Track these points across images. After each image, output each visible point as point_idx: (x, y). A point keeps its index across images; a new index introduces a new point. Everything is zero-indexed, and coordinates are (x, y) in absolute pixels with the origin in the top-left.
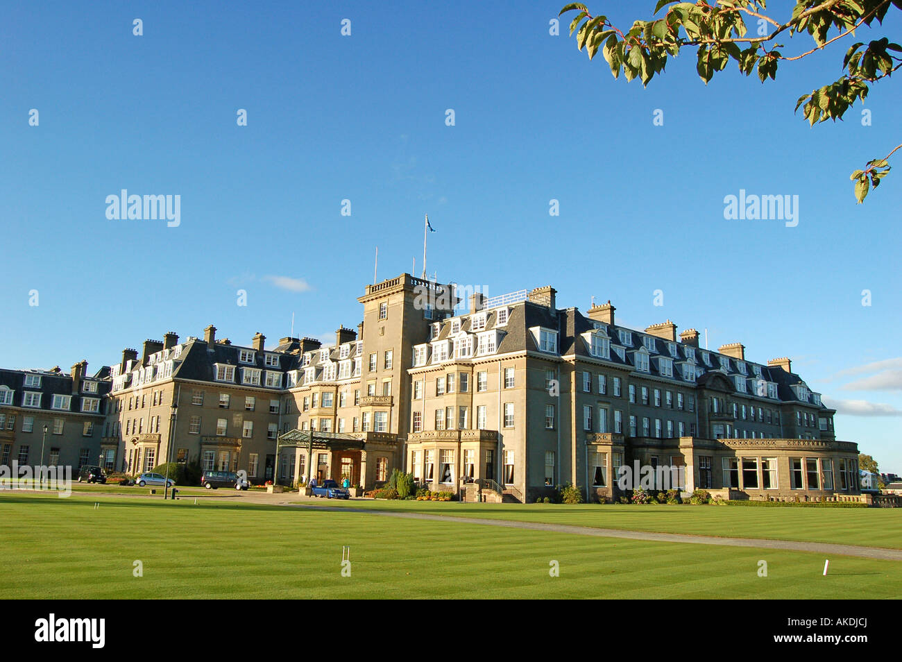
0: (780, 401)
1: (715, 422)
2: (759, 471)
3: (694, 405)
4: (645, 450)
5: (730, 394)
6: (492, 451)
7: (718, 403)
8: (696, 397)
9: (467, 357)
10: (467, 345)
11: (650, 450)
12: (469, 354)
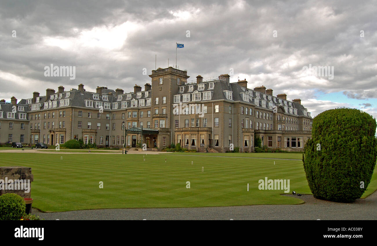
0: (298, 116)
1: (279, 124)
2: (297, 141)
3: (272, 117)
4: (260, 134)
5: (283, 113)
6: (210, 135)
7: (280, 117)
8: (273, 115)
9: (198, 100)
10: (198, 96)
11: (262, 134)
12: (199, 99)
